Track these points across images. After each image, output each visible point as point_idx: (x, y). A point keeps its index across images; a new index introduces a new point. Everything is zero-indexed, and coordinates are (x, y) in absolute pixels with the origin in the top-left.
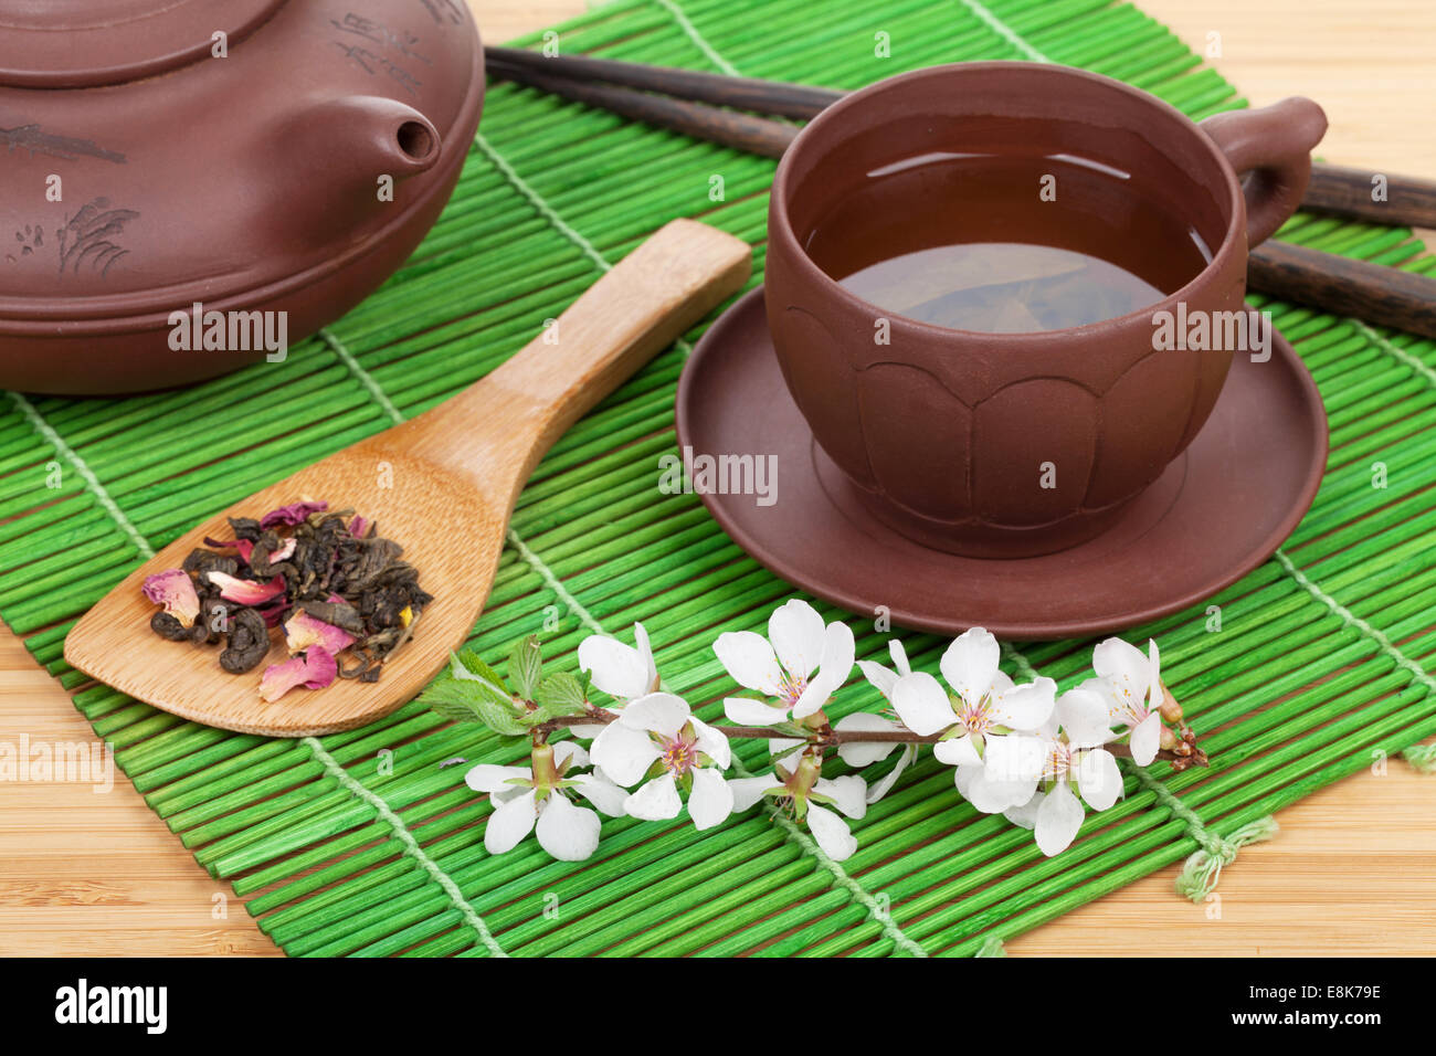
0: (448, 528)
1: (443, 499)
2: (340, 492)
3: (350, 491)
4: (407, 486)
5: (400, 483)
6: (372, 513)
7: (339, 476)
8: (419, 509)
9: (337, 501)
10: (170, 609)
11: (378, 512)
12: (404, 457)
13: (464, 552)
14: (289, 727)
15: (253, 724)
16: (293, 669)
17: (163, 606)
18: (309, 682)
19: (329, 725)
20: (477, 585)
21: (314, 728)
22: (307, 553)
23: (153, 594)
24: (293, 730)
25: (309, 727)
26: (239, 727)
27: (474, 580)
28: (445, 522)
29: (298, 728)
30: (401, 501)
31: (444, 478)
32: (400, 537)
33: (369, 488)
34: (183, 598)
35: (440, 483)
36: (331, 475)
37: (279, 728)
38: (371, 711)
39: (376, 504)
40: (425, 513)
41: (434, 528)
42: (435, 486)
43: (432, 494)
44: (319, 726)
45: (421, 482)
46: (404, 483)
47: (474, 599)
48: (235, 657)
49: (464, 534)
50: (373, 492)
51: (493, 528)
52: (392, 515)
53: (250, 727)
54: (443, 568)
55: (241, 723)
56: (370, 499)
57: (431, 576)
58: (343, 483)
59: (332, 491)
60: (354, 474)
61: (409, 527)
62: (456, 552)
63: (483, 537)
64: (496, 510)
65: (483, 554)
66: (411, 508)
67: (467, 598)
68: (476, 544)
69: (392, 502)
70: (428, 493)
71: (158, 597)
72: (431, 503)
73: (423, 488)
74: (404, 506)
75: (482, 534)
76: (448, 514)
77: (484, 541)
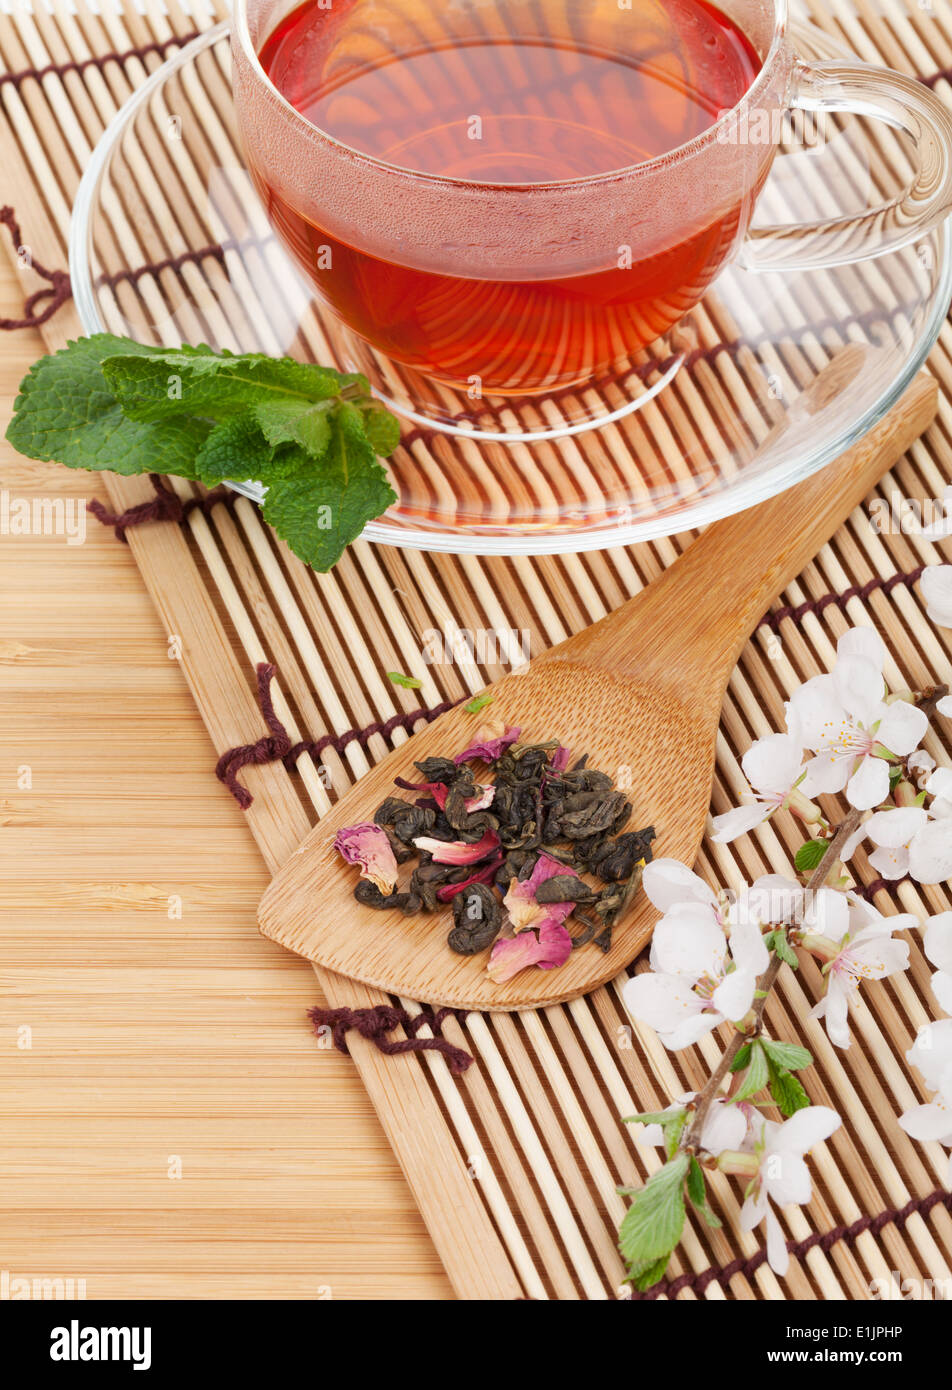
0: (654, 751)
1: (646, 716)
2: (532, 711)
3: (542, 710)
4: (604, 703)
5: (596, 699)
6: (569, 735)
7: (528, 692)
8: (620, 728)
9: (529, 721)
10: (367, 871)
11: (575, 733)
12: (598, 668)
13: (675, 778)
14: (510, 1002)
15: (471, 1000)
16: (524, 946)
17: (359, 867)
18: (541, 962)
19: (554, 997)
20: (693, 817)
21: (538, 1002)
22: (513, 800)
23: (347, 851)
24: (515, 1005)
25: (532, 1001)
26: (457, 1004)
27: (688, 814)
28: (650, 744)
29: (521, 1003)
30: (599, 720)
31: (644, 692)
32: (602, 764)
33: (563, 705)
34: (380, 859)
35: (640, 697)
36: (519, 692)
37: (500, 1003)
38: (597, 977)
39: (573, 724)
40: (627, 733)
41: (638, 752)
42: (635, 701)
43: (633, 710)
44: (543, 999)
45: (620, 696)
46: (601, 699)
47: (692, 836)
48: (465, 937)
49: (672, 757)
50: (567, 710)
51: (703, 749)
52: (591, 737)
53: (468, 1003)
54: (655, 798)
55: (459, 999)
56: (565, 719)
57: (642, 808)
58: (534, 700)
59: (522, 711)
60: (545, 689)
61: (611, 749)
62: (667, 779)
63: (694, 760)
64: (705, 727)
65: (697, 780)
66: (610, 728)
67: (683, 835)
68: (687, 769)
69: (590, 721)
70: (628, 710)
71: (352, 857)
72: (633, 721)
73: (621, 704)
74: (604, 725)
75: (692, 756)
76: (652, 735)
77: (696, 764)
